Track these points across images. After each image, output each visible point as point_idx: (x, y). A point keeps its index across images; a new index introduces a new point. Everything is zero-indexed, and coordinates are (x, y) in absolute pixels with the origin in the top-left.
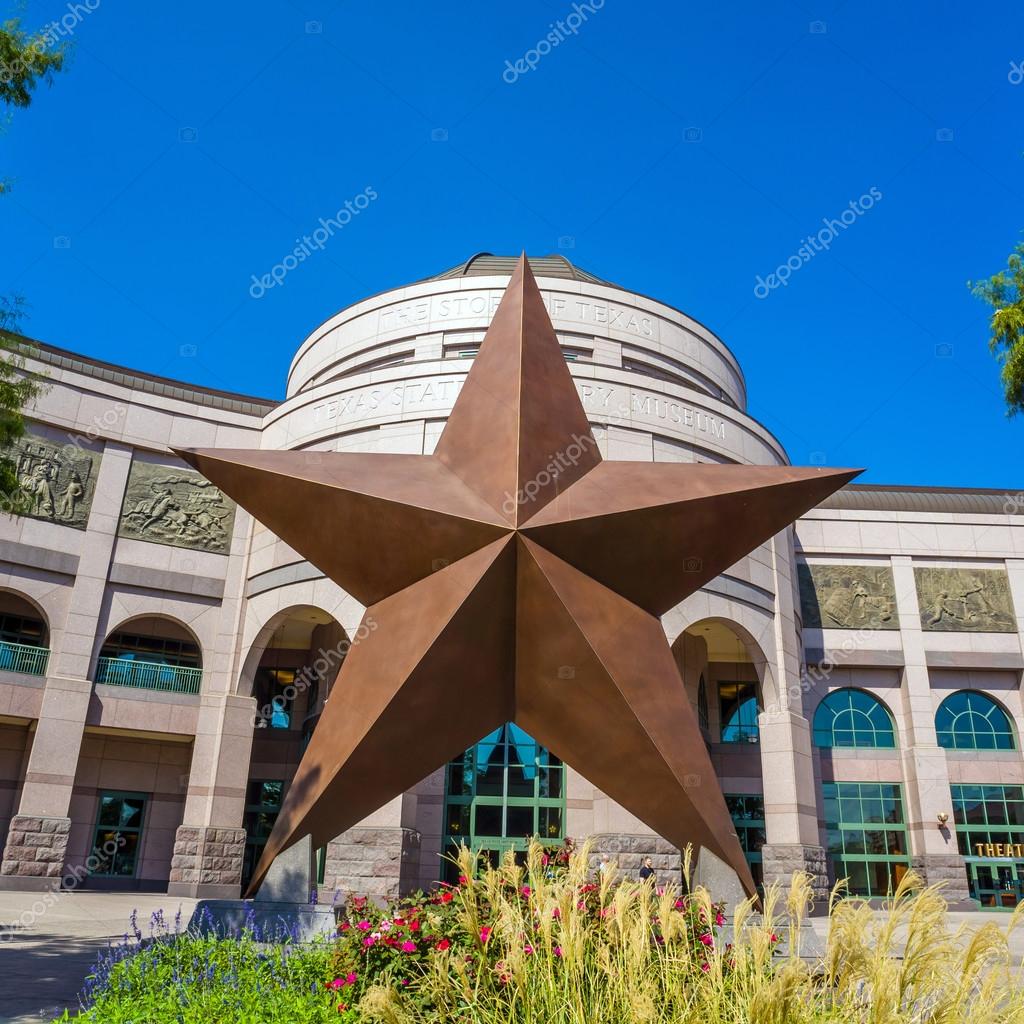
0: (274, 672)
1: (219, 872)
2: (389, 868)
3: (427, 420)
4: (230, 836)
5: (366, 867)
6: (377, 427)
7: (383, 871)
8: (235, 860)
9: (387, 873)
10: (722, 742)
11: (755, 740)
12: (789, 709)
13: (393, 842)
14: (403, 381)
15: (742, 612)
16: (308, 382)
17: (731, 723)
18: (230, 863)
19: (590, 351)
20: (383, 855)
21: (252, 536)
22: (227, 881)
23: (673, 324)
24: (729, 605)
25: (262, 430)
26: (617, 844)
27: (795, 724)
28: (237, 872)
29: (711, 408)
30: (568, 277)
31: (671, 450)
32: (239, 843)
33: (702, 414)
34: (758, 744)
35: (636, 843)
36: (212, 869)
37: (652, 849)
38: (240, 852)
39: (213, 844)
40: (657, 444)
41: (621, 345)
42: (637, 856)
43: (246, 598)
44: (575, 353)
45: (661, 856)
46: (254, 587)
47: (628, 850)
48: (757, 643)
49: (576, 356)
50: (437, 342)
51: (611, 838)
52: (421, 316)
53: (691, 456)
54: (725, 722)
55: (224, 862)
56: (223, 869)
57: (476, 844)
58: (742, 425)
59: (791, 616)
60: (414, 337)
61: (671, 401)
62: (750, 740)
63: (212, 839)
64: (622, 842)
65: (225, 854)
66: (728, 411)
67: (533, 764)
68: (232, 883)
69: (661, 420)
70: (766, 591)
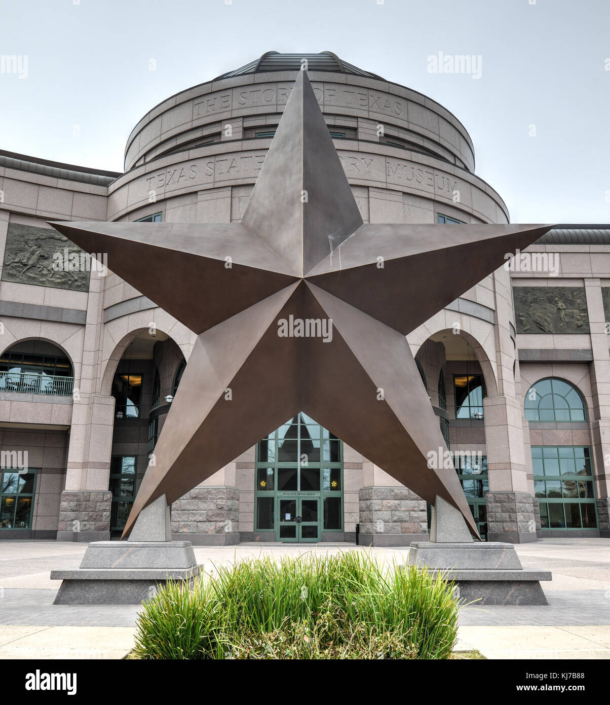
0: (126, 377)
1: (93, 523)
2: (219, 514)
3: (233, 187)
4: (100, 497)
5: (201, 515)
6: (196, 193)
7: (213, 517)
8: (104, 514)
9: (216, 519)
10: (457, 419)
11: (480, 417)
13: (219, 497)
14: (214, 157)
15: (470, 324)
16: (141, 157)
17: (463, 405)
18: (101, 516)
19: (355, 130)
20: (212, 506)
21: (106, 278)
22: (99, 529)
23: (418, 105)
24: (461, 319)
25: (107, 197)
26: (381, 494)
27: (510, 405)
28: (107, 522)
29: (446, 170)
30: (337, 70)
31: (417, 205)
32: (107, 501)
33: (441, 176)
34: (483, 419)
35: (394, 493)
36: (89, 521)
37: (406, 497)
38: (108, 508)
39: (88, 503)
40: (407, 201)
41: (377, 124)
42: (395, 502)
43: (103, 324)
44: (343, 132)
45: (412, 502)
46: (109, 315)
47: (388, 498)
48: (481, 347)
49: (345, 134)
50: (238, 125)
51: (376, 489)
52: (225, 105)
53: (432, 210)
54: (459, 404)
55: (97, 515)
56: (96, 520)
57: (279, 496)
58: (471, 184)
59: (507, 326)
60: (220, 122)
61: (416, 167)
62: (477, 417)
63: (88, 499)
64: (384, 492)
65: (97, 510)
66: (460, 173)
67: (319, 438)
68: (104, 530)
69: (409, 182)
70: (488, 308)
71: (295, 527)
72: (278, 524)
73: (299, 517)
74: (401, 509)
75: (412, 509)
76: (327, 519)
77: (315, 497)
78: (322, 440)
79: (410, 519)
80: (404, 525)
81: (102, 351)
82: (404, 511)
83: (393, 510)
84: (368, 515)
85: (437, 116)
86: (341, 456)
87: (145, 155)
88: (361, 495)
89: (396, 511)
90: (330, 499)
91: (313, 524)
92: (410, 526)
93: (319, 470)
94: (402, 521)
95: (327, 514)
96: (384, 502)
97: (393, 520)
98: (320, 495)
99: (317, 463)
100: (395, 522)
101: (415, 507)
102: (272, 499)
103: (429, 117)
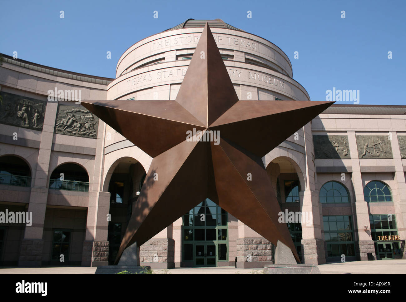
0: (116, 182)
1: (100, 257)
2: (164, 253)
3: (171, 85)
4: (103, 244)
6: (152, 88)
7: (161, 254)
8: (105, 253)
9: (163, 255)
10: (286, 203)
11: (298, 202)
12: (310, 190)
13: (164, 244)
14: (161, 70)
15: (292, 154)
16: (124, 71)
17: (289, 196)
18: (104, 254)
19: (232, 56)
20: (161, 249)
21: (105, 131)
22: (103, 260)
23: (264, 45)
24: (288, 151)
25: (107, 90)
26: (248, 241)
27: (312, 195)
28: (107, 257)
29: (279, 77)
30: (223, 27)
31: (264, 93)
32: (107, 246)
33: (276, 79)
34: (299, 203)
35: (254, 241)
36: (97, 256)
37: (260, 243)
38: (107, 250)
39: (97, 247)
40: (259, 92)
41: (244, 53)
42: (255, 246)
43: (104, 155)
44: (226, 57)
45: (264, 245)
46: (107, 150)
47: (252, 243)
48: (298, 165)
49: (227, 58)
50: (174, 54)
51: (245, 239)
52: (167, 44)
53: (272, 96)
54: (287, 195)
55: (102, 253)
56: (101, 256)
57: (195, 243)
58: (291, 83)
59: (311, 155)
60: (164, 52)
61: (264, 75)
62: (296, 202)
63: (97, 245)
64: (249, 240)
65: (102, 250)
66: (286, 78)
67: (216, 213)
68: (105, 261)
69: (260, 82)
70: (301, 146)
71: (203, 259)
72: (195, 258)
73: (205, 254)
74: (258, 249)
75: (263, 249)
76: (220, 255)
77: (214, 244)
78: (217, 214)
79: (263, 254)
80: (260, 257)
81: (104, 169)
82: (260, 250)
83: (254, 250)
84: (241, 252)
85: (273, 50)
86: (227, 222)
87: (126, 69)
88: (237, 242)
89: (256, 250)
90: (222, 244)
91: (213, 257)
92: (263, 258)
93: (216, 230)
94: (258, 255)
95: (220, 252)
96: (250, 246)
97: (254, 255)
98: (217, 243)
99: (215, 226)
100: (255, 255)
101: (266, 248)
102: (192, 245)
103: (270, 51)
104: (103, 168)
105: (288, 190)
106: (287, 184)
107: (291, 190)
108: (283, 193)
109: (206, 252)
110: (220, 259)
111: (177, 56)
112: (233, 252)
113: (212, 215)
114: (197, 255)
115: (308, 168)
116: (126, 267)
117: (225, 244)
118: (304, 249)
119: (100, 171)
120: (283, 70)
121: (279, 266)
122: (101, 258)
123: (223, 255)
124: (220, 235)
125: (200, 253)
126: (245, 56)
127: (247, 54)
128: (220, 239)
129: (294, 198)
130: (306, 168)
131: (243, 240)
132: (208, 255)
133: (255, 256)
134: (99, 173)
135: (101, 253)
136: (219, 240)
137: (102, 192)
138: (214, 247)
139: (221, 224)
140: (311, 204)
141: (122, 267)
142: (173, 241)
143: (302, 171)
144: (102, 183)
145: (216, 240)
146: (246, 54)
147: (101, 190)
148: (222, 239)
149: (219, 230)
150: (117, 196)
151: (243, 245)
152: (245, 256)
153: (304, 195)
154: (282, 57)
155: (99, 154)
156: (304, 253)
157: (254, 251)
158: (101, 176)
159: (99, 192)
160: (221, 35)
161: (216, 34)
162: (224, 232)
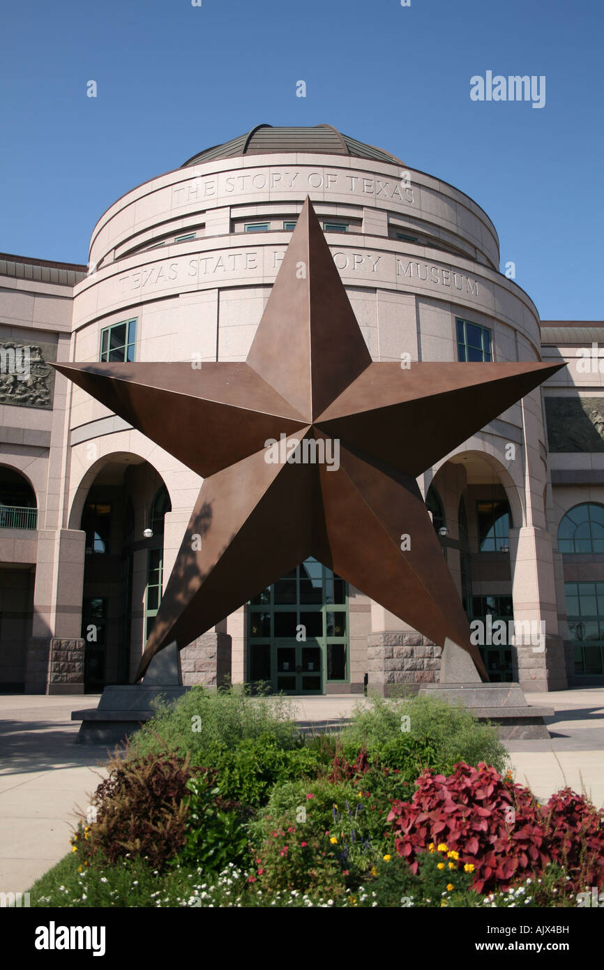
0: (93, 506)
1: (65, 674)
2: (209, 664)
3: (220, 289)
4: (72, 645)
5: (189, 665)
6: (177, 296)
7: (203, 667)
8: (77, 664)
9: (206, 669)
10: (480, 552)
11: (507, 550)
12: (534, 525)
13: (210, 644)
14: (198, 255)
15: (494, 445)
16: (110, 251)
17: (488, 536)
18: (74, 666)
19: (358, 221)
20: (202, 655)
21: (72, 393)
22: (72, 680)
23: (432, 191)
24: (483, 439)
25: (73, 298)
26: (391, 640)
27: (538, 536)
28: (80, 673)
29: (466, 268)
30: (339, 151)
31: (432, 308)
32: (79, 650)
33: (459, 275)
34: (508, 553)
35: (407, 638)
36: (60, 671)
37: (419, 642)
38: (81, 657)
39: (58, 652)
40: (420, 304)
41: (386, 214)
42: (408, 648)
43: (70, 447)
44: (346, 222)
45: (427, 647)
46: (76, 436)
47: (401, 643)
48: (506, 471)
49: (348, 225)
50: (225, 215)
51: (386, 634)
52: (209, 192)
53: (449, 313)
54: (483, 535)
55: (69, 666)
56: (68, 671)
57: (275, 643)
58: (494, 282)
59: (537, 446)
60: (203, 212)
61: (431, 265)
62: (503, 550)
63: (59, 648)
64: (395, 637)
65: (69, 659)
66: (481, 271)
67: (321, 577)
68: (76, 682)
69: (422, 282)
70: (514, 425)
71: (294, 678)
72: (275, 674)
73: (299, 667)
74: (415, 656)
75: (427, 655)
76: (331, 669)
77: (318, 644)
78: (324, 579)
79: (425, 666)
80: (418, 673)
81: (69, 478)
82: (418, 658)
83: (406, 657)
84: (378, 663)
85: (454, 203)
86: (347, 597)
87: (115, 248)
88: (369, 640)
89: (409, 658)
90: (334, 646)
91: (315, 674)
92: (425, 675)
93: (322, 613)
94: (415, 670)
95: (330, 664)
96: (396, 649)
97: (405, 668)
98: (323, 642)
99: (320, 605)
100: (407, 670)
101: (431, 654)
102: (268, 647)
103: (446, 205)
104: (67, 477)
105: (485, 523)
106: (485, 508)
107: (493, 524)
108: (473, 530)
109: (299, 661)
110: (331, 677)
111: (234, 221)
112: (361, 663)
113: (313, 581)
114: (281, 669)
115: (530, 476)
116: (158, 688)
117: (343, 645)
118: (519, 657)
119: (60, 483)
120: (476, 248)
121: (447, 686)
122: (67, 676)
123: (338, 669)
124: (329, 624)
125: (286, 665)
126: (388, 220)
127: (393, 215)
128: (329, 633)
129: (500, 543)
130: (524, 476)
131: (381, 636)
132: (305, 668)
133: (408, 672)
134: (60, 486)
135: (67, 664)
136: (328, 636)
137: (67, 529)
138: (317, 651)
139: (332, 600)
140: (534, 556)
141: (152, 688)
142: (229, 638)
143: (517, 484)
144: (67, 510)
145: (321, 636)
146: (391, 214)
147: (64, 526)
148: (334, 634)
149: (328, 614)
150: (96, 538)
151: (382, 648)
152: (385, 671)
153: (520, 536)
154: (474, 218)
155: (59, 443)
156: (519, 666)
157: (405, 660)
158: (65, 493)
159: (61, 530)
160: (334, 171)
161: (321, 169)
162: (340, 619)
